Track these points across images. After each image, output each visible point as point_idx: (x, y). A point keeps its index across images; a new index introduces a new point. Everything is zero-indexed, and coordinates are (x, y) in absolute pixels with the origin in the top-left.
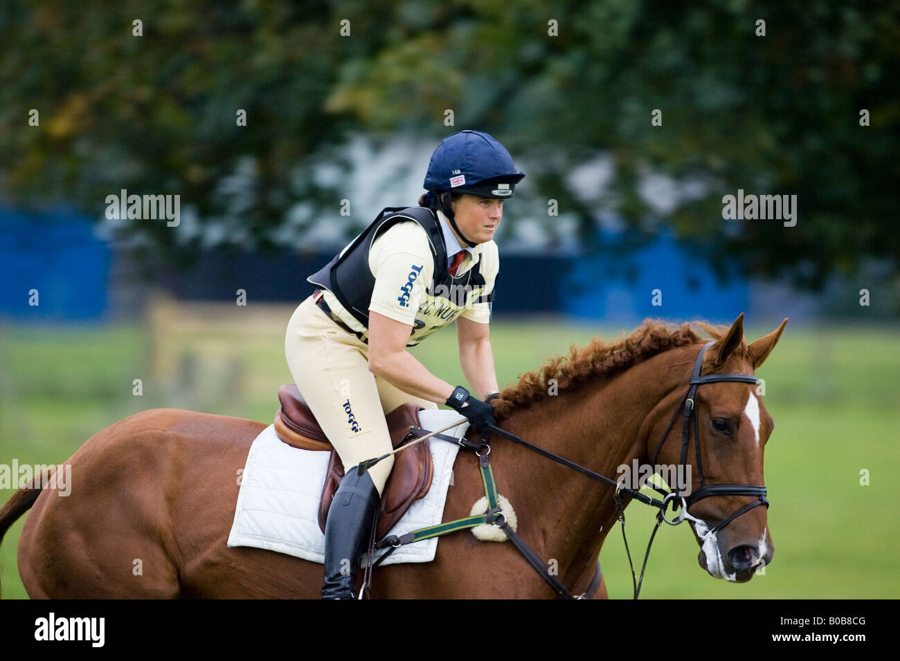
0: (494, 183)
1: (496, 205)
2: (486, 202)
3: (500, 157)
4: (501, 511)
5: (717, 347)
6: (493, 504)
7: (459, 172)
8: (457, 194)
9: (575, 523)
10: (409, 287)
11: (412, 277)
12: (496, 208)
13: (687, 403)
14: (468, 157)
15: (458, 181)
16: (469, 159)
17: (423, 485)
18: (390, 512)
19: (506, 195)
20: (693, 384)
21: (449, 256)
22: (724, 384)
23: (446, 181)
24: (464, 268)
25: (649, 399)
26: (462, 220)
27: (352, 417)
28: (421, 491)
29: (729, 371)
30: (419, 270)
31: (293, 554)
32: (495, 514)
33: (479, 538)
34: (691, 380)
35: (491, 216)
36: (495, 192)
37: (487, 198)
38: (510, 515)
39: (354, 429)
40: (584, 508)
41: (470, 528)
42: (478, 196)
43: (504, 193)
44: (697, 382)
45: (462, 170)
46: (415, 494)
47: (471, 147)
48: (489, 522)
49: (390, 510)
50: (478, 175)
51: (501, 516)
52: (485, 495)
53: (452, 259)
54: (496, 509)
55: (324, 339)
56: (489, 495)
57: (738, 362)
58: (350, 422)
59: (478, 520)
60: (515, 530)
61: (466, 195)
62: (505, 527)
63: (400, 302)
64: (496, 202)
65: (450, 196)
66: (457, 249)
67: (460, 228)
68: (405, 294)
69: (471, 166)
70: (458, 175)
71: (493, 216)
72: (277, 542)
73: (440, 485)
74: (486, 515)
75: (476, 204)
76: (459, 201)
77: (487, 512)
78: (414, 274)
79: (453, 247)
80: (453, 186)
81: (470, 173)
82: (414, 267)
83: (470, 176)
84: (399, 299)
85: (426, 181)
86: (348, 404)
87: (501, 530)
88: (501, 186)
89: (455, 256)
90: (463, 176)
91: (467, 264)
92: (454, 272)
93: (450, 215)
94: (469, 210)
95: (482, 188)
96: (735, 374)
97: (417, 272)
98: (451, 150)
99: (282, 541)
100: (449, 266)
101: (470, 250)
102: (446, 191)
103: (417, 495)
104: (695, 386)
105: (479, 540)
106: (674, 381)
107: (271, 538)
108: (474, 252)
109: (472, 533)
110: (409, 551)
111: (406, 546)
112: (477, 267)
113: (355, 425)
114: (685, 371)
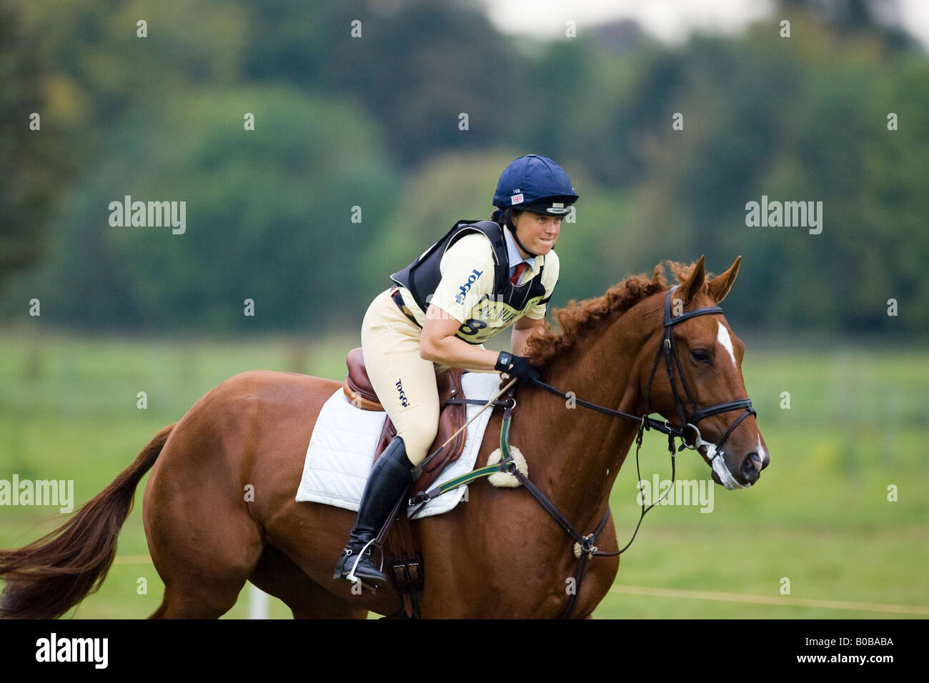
0: (550, 201)
1: (552, 222)
2: (544, 219)
3: (556, 179)
4: (513, 460)
5: (683, 289)
6: (506, 454)
7: (519, 191)
8: (518, 210)
9: (580, 469)
10: (467, 288)
11: (472, 279)
12: (551, 225)
13: (666, 345)
14: (529, 178)
15: (518, 199)
16: (529, 180)
17: (456, 449)
18: (427, 472)
19: (560, 213)
20: (668, 326)
21: (510, 266)
22: (694, 319)
23: (508, 199)
24: (526, 278)
25: (632, 348)
26: (523, 233)
27: (402, 394)
28: (454, 454)
29: (696, 307)
30: (479, 274)
31: (350, 508)
32: (508, 463)
33: (494, 485)
34: (664, 323)
35: (547, 232)
36: (550, 210)
37: (544, 216)
38: (520, 463)
39: (404, 404)
40: (586, 455)
41: (487, 476)
42: (535, 213)
43: (558, 211)
44: (671, 323)
45: (521, 190)
46: (448, 458)
47: (531, 169)
48: (503, 470)
49: (427, 470)
50: (535, 194)
51: (513, 465)
52: (499, 447)
53: (514, 269)
54: (508, 459)
55: (390, 328)
56: (503, 446)
57: (702, 299)
58: (401, 398)
59: (493, 469)
60: (526, 476)
61: (527, 213)
62: (516, 473)
63: (456, 299)
64: (552, 220)
65: (511, 212)
66: (519, 261)
67: (521, 240)
68: (462, 293)
69: (530, 186)
70: (518, 194)
71: (549, 231)
72: (337, 498)
73: (472, 447)
74: (499, 465)
75: (533, 220)
76: (519, 217)
77: (500, 461)
78: (474, 277)
79: (515, 259)
80: (513, 204)
81: (527, 192)
82: (475, 271)
83: (527, 195)
84: (457, 296)
85: (494, 199)
86: (400, 382)
87: (514, 477)
88: (555, 205)
89: (517, 267)
90: (522, 195)
91: (529, 276)
92: (516, 282)
93: (513, 230)
94: (528, 225)
95: (539, 205)
96: (702, 308)
97: (477, 276)
98: (514, 171)
99: (340, 497)
100: (511, 275)
101: (530, 262)
102: (509, 207)
103: (450, 459)
104: (669, 329)
105: (495, 487)
106: (650, 328)
107: (332, 495)
108: (535, 264)
109: (488, 481)
110: (439, 504)
111: (435, 499)
112: (538, 278)
113: (405, 401)
114: (658, 317)
